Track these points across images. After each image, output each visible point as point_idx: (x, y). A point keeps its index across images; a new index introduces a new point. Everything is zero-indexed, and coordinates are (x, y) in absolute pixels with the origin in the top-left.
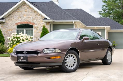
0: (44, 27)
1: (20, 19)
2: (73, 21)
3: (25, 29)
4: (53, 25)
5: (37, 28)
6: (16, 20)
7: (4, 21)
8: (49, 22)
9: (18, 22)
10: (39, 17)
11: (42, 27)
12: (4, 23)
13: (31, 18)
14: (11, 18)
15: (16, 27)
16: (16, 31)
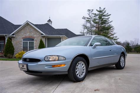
0: (41, 40)
1: (25, 35)
2: (61, 36)
3: (28, 41)
5: (36, 41)
6: (23, 35)
7: (14, 36)
8: (45, 37)
9: (24, 36)
10: (38, 33)
11: (40, 40)
12: (14, 37)
13: (33, 34)
14: (19, 34)
15: (22, 40)
16: (22, 43)
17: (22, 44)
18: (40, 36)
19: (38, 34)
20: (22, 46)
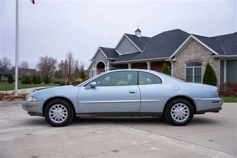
0: (208, 64)
1: (189, 57)
3: (193, 67)
4: (227, 61)
6: (186, 58)
7: (175, 60)
8: (219, 58)
10: (207, 52)
13: (200, 54)
14: (181, 56)
15: (185, 65)
16: (185, 70)
17: (185, 72)
18: (211, 58)
19: (207, 54)
20: (185, 74)
